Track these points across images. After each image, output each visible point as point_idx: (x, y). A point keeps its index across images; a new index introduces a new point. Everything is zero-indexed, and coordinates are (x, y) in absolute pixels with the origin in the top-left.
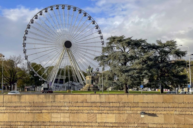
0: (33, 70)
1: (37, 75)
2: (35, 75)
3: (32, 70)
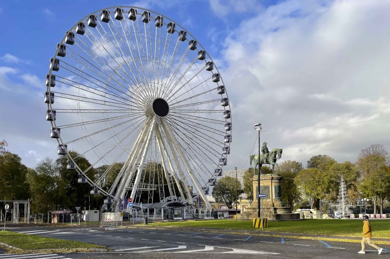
0: (76, 166)
1: (86, 181)
2: (80, 180)
3: (72, 166)
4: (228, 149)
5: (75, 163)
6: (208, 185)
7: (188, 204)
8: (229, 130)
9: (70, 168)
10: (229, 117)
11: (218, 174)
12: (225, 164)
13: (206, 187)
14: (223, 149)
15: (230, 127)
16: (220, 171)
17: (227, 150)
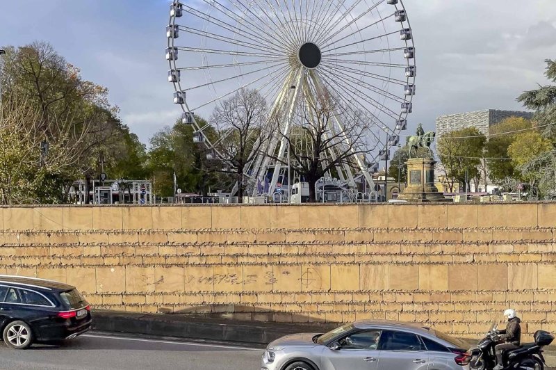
1: (217, 157)
4: (409, 106)
5: (203, 135)
6: (377, 160)
7: (347, 187)
8: (412, 75)
9: (198, 141)
10: (412, 56)
11: (392, 142)
12: (404, 128)
13: (374, 162)
14: (402, 104)
15: (412, 73)
16: (396, 139)
17: (407, 108)
